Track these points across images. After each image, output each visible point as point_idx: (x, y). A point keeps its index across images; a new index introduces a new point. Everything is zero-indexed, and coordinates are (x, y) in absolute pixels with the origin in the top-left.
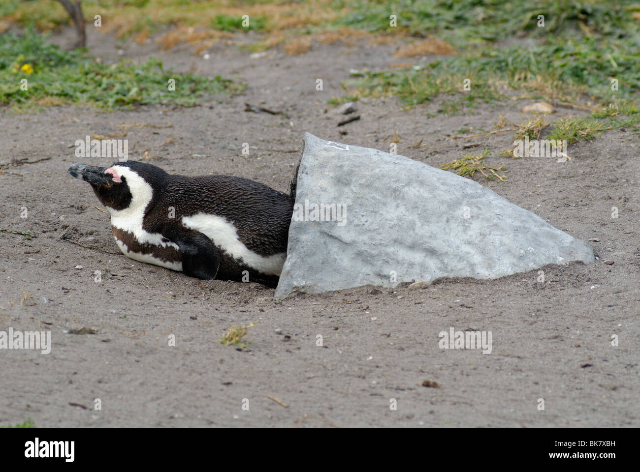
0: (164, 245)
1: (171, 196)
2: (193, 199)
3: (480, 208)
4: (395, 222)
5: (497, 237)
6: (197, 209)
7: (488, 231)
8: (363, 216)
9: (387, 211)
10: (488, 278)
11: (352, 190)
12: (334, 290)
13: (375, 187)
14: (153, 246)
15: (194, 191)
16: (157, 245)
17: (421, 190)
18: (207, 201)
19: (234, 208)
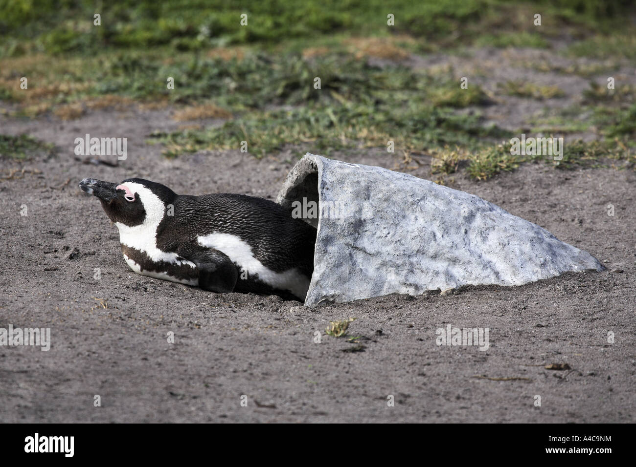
0: (179, 263)
1: (182, 216)
2: (206, 219)
3: (493, 220)
4: (417, 233)
5: (516, 246)
6: (211, 228)
7: (506, 241)
8: (384, 228)
9: (407, 224)
10: (513, 285)
11: (371, 204)
12: (363, 298)
13: (392, 201)
14: (168, 264)
15: (205, 212)
16: (171, 263)
17: (437, 204)
18: (220, 220)
19: (247, 227)
